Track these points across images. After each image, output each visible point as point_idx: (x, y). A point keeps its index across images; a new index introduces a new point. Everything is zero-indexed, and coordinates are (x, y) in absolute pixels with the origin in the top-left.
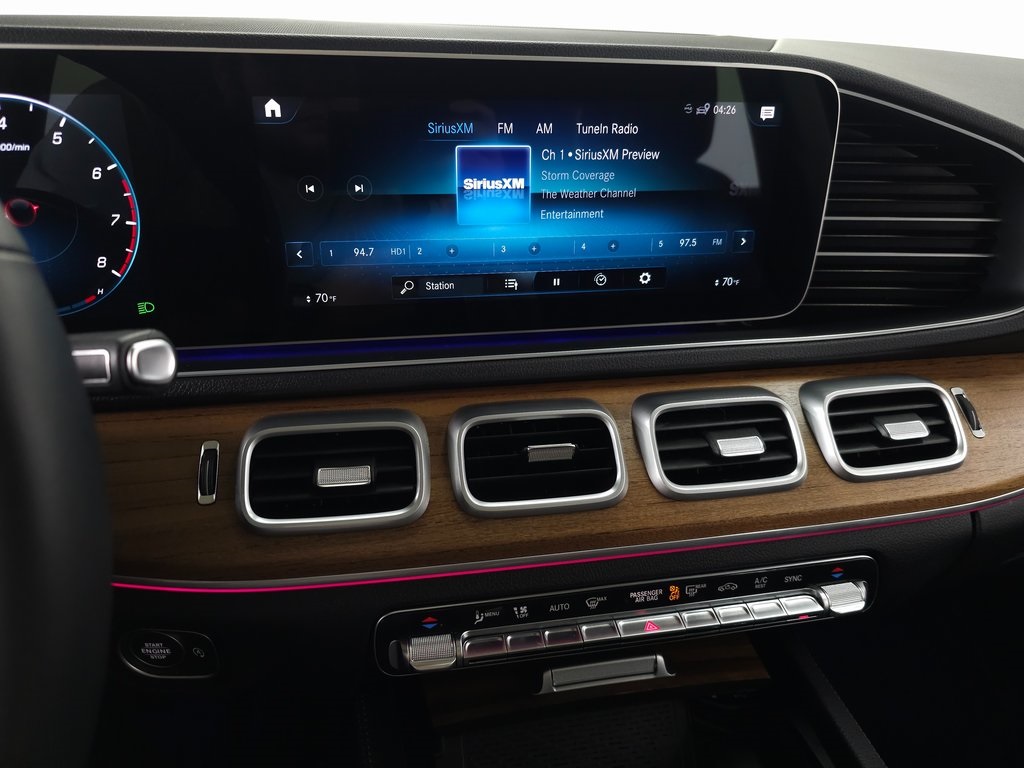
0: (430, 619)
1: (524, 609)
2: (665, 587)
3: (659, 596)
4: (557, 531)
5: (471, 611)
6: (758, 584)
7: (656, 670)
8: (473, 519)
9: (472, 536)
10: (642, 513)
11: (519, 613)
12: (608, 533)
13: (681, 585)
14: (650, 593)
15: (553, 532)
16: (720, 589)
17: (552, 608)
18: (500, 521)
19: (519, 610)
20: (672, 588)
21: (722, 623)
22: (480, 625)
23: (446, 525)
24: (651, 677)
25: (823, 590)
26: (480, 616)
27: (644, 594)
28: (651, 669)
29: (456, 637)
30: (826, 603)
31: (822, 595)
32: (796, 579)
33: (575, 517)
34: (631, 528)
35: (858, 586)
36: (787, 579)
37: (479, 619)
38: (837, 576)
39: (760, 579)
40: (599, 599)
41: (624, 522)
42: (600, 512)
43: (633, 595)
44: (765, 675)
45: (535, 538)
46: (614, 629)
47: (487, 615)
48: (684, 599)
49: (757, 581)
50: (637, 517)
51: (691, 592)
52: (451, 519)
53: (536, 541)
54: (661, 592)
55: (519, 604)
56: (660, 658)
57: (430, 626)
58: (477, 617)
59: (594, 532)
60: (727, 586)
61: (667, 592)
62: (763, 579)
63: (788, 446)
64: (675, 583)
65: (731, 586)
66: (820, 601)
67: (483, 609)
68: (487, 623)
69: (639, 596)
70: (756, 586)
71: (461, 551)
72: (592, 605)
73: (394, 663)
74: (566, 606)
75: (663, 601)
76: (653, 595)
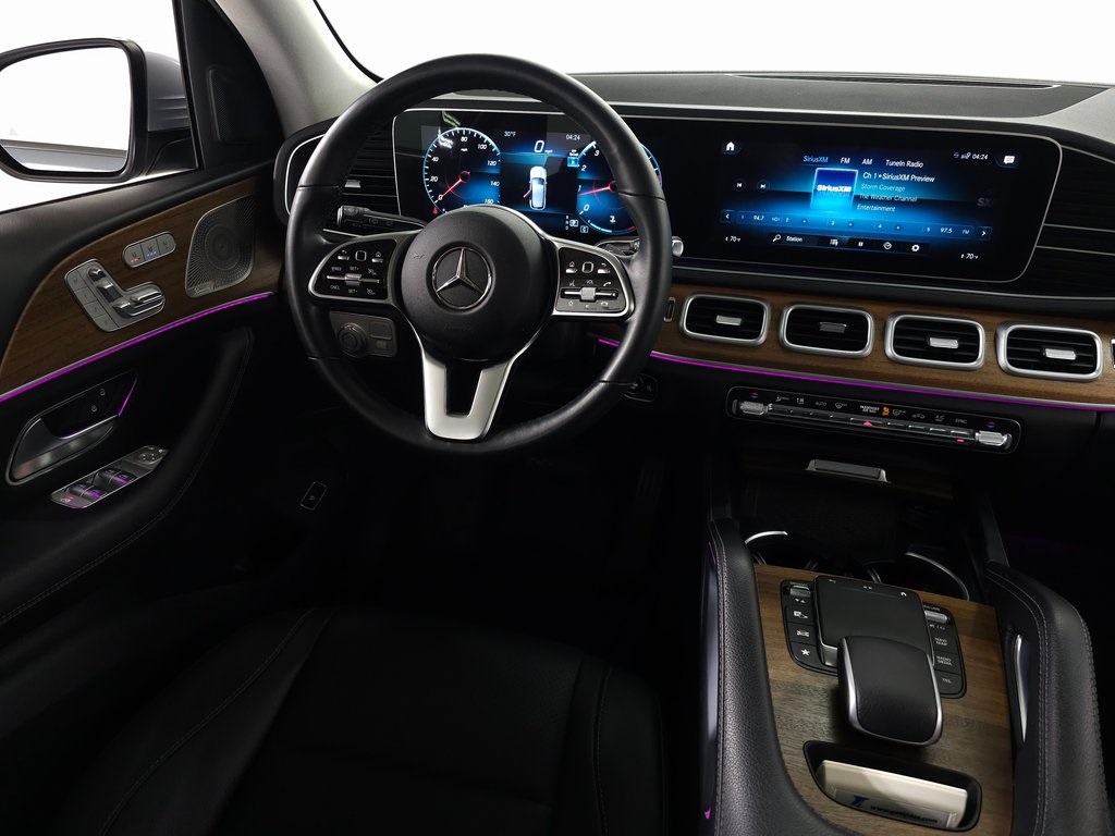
0: (754, 394)
1: (802, 400)
2: (881, 407)
3: (877, 411)
4: (827, 364)
5: (775, 395)
6: (938, 419)
7: (879, 477)
8: (785, 351)
9: (783, 358)
10: (875, 365)
11: (799, 402)
12: (853, 370)
13: (891, 408)
14: (872, 408)
16: (913, 416)
17: (817, 404)
18: (799, 354)
19: (799, 400)
20: (885, 409)
22: (779, 403)
23: (772, 350)
24: (874, 480)
25: (980, 432)
27: (868, 408)
28: (876, 475)
29: (766, 404)
30: (977, 438)
32: (963, 422)
33: (838, 360)
34: (867, 371)
35: (1008, 436)
36: (958, 421)
37: (779, 399)
39: (940, 416)
40: (842, 405)
41: (864, 367)
42: (852, 360)
43: (862, 407)
46: (847, 420)
47: (783, 398)
48: (891, 416)
49: (937, 417)
50: (872, 366)
51: (896, 413)
52: (774, 348)
54: (878, 409)
55: (800, 397)
57: (754, 398)
59: (846, 368)
60: (918, 415)
61: (882, 410)
62: (942, 417)
64: (888, 407)
65: (921, 416)
66: (973, 436)
67: (781, 395)
68: (782, 402)
69: (865, 409)
70: (936, 420)
72: (839, 407)
73: (734, 411)
74: (824, 404)
75: (879, 414)
76: (874, 410)
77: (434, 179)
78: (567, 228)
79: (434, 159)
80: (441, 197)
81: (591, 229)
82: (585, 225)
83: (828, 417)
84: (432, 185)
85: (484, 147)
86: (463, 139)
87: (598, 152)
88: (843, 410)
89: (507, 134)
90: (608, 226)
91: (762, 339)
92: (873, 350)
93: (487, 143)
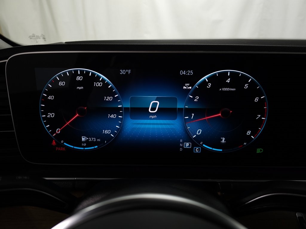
77: (51, 115)
78: (181, 149)
79: (50, 98)
80: (58, 131)
81: (203, 149)
82: (198, 146)
84: (49, 121)
85: (99, 84)
86: (79, 78)
87: (210, 85)
89: (123, 72)
90: (219, 146)
93: (103, 80)
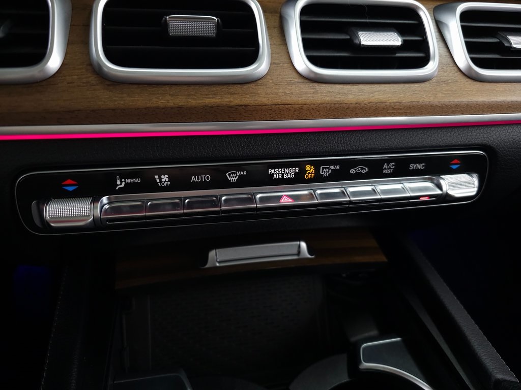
0: (69, 182)
1: (165, 178)
2: (301, 165)
3: (296, 174)
4: (194, 99)
5: (112, 177)
6: (387, 168)
7: (299, 253)
8: (108, 83)
9: (106, 99)
10: (281, 90)
11: (161, 182)
12: (246, 106)
13: (316, 165)
14: (287, 171)
15: (190, 100)
16: (352, 171)
17: (194, 179)
18: (136, 86)
19: (160, 179)
20: (308, 167)
21: (352, 199)
22: (122, 191)
23: (79, 86)
24: (295, 257)
25: (442, 178)
26: (121, 182)
27: (281, 171)
28: (295, 251)
29: (96, 199)
30: (445, 189)
31: (442, 182)
32: (420, 166)
33: (214, 89)
34: (270, 102)
35: (472, 177)
36: (412, 166)
37: (120, 184)
38: (454, 167)
39: (388, 165)
40: (239, 173)
41: (263, 97)
42: (239, 86)
43: (271, 171)
44: (383, 258)
45: (171, 104)
46: (251, 200)
47: (128, 181)
48: (318, 179)
49: (385, 166)
50: (276, 94)
51: (325, 172)
52: (84, 80)
53: (172, 108)
54: (297, 170)
55: (161, 172)
56: (303, 245)
57: (71, 189)
58: (119, 182)
59: (232, 104)
60: (359, 168)
61: (303, 171)
62: (391, 164)
63: (423, 46)
64: (311, 163)
65: (362, 169)
66: (439, 186)
67: (124, 175)
68: (129, 189)
69: (277, 173)
70: (385, 171)
71: (94, 111)
72: (233, 178)
73: (37, 221)
74: (207, 178)
75: (299, 179)
76: (290, 173)
83: (216, 202)
88: (241, 183)
91: (54, 61)
92: (272, 63)
